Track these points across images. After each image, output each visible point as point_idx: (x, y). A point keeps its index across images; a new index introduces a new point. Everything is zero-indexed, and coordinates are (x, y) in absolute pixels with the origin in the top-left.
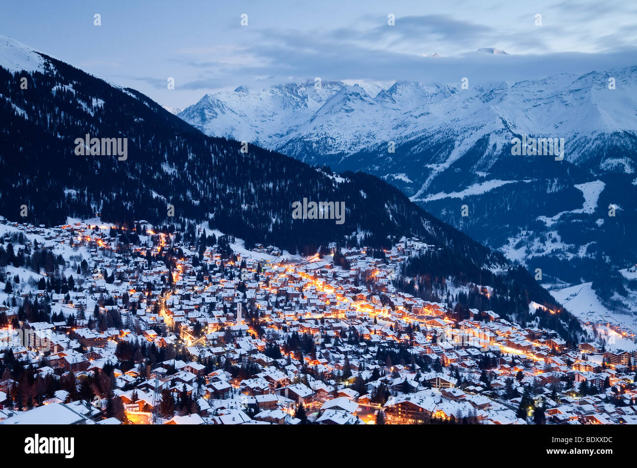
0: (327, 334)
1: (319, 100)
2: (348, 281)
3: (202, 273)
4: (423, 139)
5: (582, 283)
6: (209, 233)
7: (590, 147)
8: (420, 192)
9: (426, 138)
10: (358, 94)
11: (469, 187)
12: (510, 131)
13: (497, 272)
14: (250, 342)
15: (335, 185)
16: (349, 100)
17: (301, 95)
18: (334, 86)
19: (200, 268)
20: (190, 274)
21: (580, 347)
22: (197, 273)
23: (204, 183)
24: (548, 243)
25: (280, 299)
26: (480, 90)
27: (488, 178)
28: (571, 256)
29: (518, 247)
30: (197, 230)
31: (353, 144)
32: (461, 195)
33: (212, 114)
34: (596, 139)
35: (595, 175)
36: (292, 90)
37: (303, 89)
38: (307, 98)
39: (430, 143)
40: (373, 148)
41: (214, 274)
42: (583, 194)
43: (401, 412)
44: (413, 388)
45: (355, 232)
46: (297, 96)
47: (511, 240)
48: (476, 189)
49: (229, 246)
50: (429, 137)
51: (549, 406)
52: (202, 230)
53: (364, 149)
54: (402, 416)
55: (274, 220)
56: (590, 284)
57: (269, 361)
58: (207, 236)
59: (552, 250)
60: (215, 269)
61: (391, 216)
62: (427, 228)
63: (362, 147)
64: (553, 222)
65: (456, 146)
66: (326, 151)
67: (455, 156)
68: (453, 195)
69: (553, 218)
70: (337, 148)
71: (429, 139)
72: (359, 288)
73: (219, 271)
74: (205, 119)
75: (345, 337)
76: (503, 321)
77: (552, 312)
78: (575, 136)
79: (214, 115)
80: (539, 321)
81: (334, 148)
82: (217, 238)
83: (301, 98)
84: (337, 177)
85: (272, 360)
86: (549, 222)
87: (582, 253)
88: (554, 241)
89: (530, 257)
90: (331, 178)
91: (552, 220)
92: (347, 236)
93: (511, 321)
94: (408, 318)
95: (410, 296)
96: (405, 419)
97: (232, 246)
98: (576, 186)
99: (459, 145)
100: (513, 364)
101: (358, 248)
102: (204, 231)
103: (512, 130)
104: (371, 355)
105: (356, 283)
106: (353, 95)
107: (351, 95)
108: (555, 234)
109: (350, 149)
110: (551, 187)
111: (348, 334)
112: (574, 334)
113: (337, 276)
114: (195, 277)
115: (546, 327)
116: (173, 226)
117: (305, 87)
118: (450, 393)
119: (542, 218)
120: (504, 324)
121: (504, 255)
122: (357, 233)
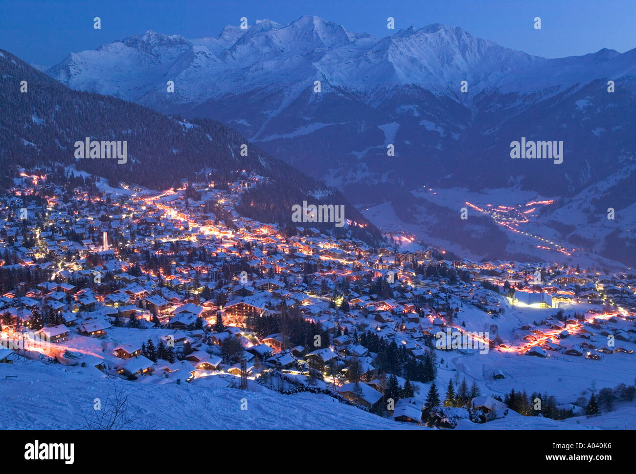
0: (180, 254)
1: (171, 57)
2: (199, 210)
3: (72, 209)
4: (259, 91)
5: (383, 203)
6: (77, 174)
7: (389, 96)
8: (258, 134)
9: (262, 89)
10: (204, 53)
11: (297, 129)
12: (329, 83)
13: (320, 197)
14: (116, 264)
15: (185, 130)
16: (196, 58)
17: (155, 54)
18: (183, 45)
19: (70, 204)
20: (61, 210)
21: (379, 251)
22: (67, 209)
23: (70, 132)
24: (359, 172)
25: (140, 227)
26: (304, 50)
27: (311, 122)
28: (376, 182)
29: (336, 176)
30: (66, 171)
31: (201, 95)
32: (291, 136)
33: (76, 71)
34: (393, 90)
35: (393, 118)
36: (147, 48)
37: (156, 48)
38: (160, 56)
39: (265, 94)
40: (218, 98)
41: (82, 209)
42: (384, 133)
43: (238, 311)
44: (250, 292)
45: (203, 169)
46: (151, 54)
47: (331, 171)
48: (303, 131)
49: (95, 185)
50: (263, 89)
51: (353, 297)
52: (70, 172)
53: (211, 99)
54: (238, 315)
55: (134, 161)
56: (390, 203)
57: (131, 279)
58: (75, 177)
59: (362, 178)
60: (83, 205)
61: (233, 155)
62: (263, 164)
63: (209, 97)
64: (363, 156)
65: (286, 96)
66: (178, 101)
67: (285, 103)
68: (285, 136)
69: (363, 153)
70: (187, 98)
71: (264, 90)
72: (208, 215)
73: (87, 207)
74: (70, 75)
75: (196, 255)
76: (323, 235)
77: (361, 226)
78: (377, 88)
79: (78, 71)
80: (351, 233)
81: (185, 98)
82: (84, 178)
83: (155, 56)
84: (187, 123)
85: (134, 277)
86: (360, 156)
87: (384, 180)
88: (364, 171)
89: (346, 184)
90: (181, 123)
91: (362, 154)
92: (197, 173)
93: (329, 235)
94: (248, 237)
95: (250, 220)
96: (241, 317)
97: (97, 184)
98: (379, 127)
99: (289, 95)
100: (329, 268)
101: (207, 182)
102: (72, 173)
103: (330, 83)
104: (218, 269)
105: (205, 211)
106: (200, 54)
107: (198, 53)
108: (364, 165)
109: (198, 99)
110: (360, 128)
111: (198, 253)
112: (377, 242)
113: (189, 206)
114: (66, 212)
115: (356, 238)
116: (44, 169)
117: (158, 47)
118: (278, 294)
119: (354, 153)
120: (324, 238)
121: (326, 184)
122: (205, 170)
